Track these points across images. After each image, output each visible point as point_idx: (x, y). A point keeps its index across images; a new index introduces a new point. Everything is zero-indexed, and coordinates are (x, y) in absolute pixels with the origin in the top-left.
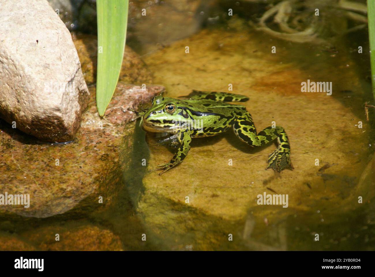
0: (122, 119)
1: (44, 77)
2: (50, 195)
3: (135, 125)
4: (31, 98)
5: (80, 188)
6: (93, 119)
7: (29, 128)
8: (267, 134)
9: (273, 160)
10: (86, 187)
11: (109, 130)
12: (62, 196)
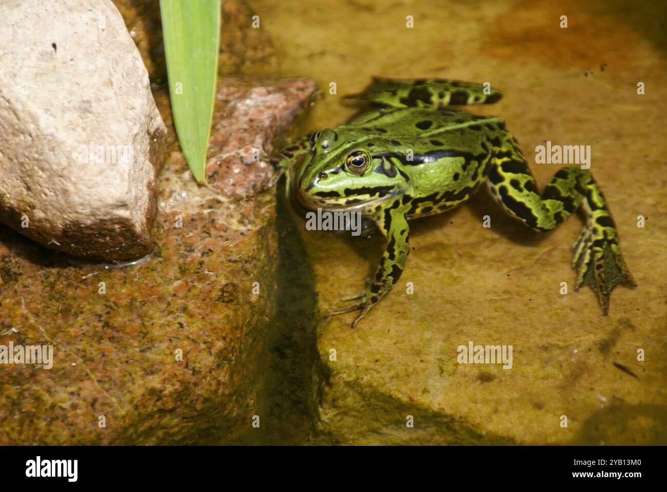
0: (246, 183)
1: (84, 136)
2: (129, 411)
3: (274, 195)
4: (60, 185)
5: (191, 385)
6: (181, 188)
7: (59, 244)
8: (564, 194)
9: (587, 264)
10: (204, 381)
11: (222, 214)
12: (155, 409)
